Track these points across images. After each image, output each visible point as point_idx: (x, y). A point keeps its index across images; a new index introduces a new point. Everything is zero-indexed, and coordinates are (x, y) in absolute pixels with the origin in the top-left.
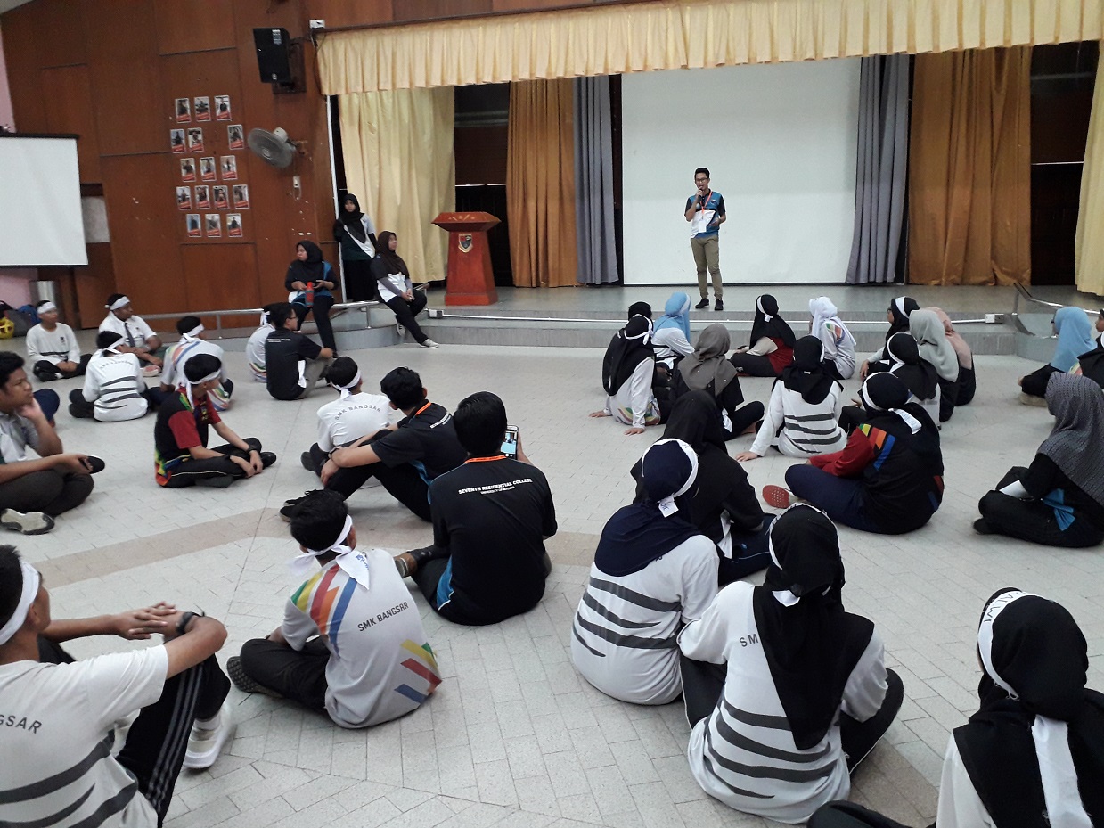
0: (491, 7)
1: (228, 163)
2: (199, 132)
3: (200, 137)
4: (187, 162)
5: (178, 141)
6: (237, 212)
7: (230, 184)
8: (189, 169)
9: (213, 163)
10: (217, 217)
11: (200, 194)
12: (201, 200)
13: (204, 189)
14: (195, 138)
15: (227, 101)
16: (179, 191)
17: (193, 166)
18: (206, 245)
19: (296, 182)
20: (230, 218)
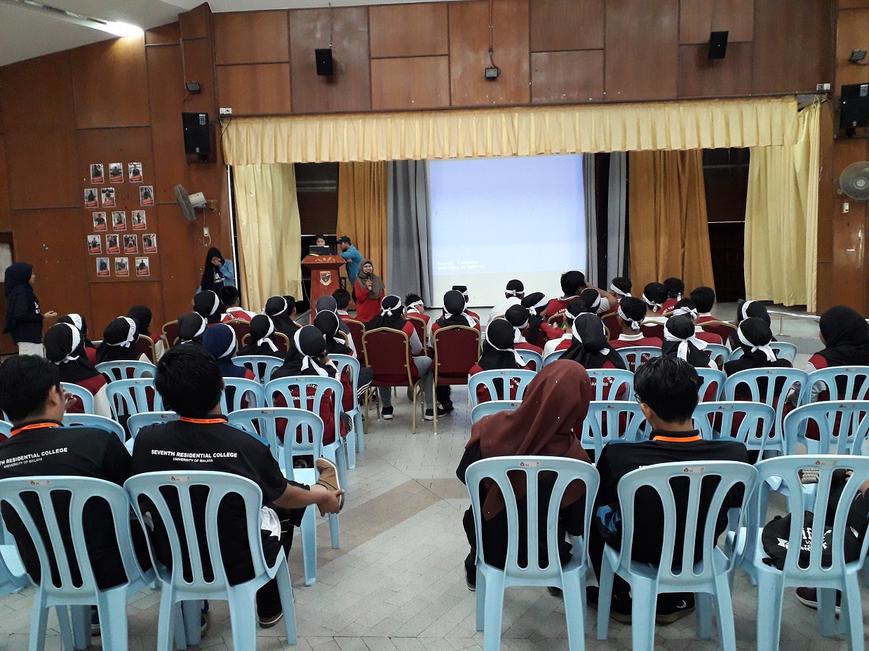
0: (371, 106)
1: (138, 216)
2: (112, 191)
3: (113, 195)
4: (99, 215)
5: (91, 198)
6: (146, 255)
7: (140, 234)
8: (100, 221)
9: (124, 216)
10: (126, 260)
11: (111, 242)
12: (110, 246)
13: (115, 237)
14: (108, 196)
15: (139, 167)
16: (90, 238)
17: (105, 218)
18: (114, 283)
19: (206, 231)
20: (138, 262)
